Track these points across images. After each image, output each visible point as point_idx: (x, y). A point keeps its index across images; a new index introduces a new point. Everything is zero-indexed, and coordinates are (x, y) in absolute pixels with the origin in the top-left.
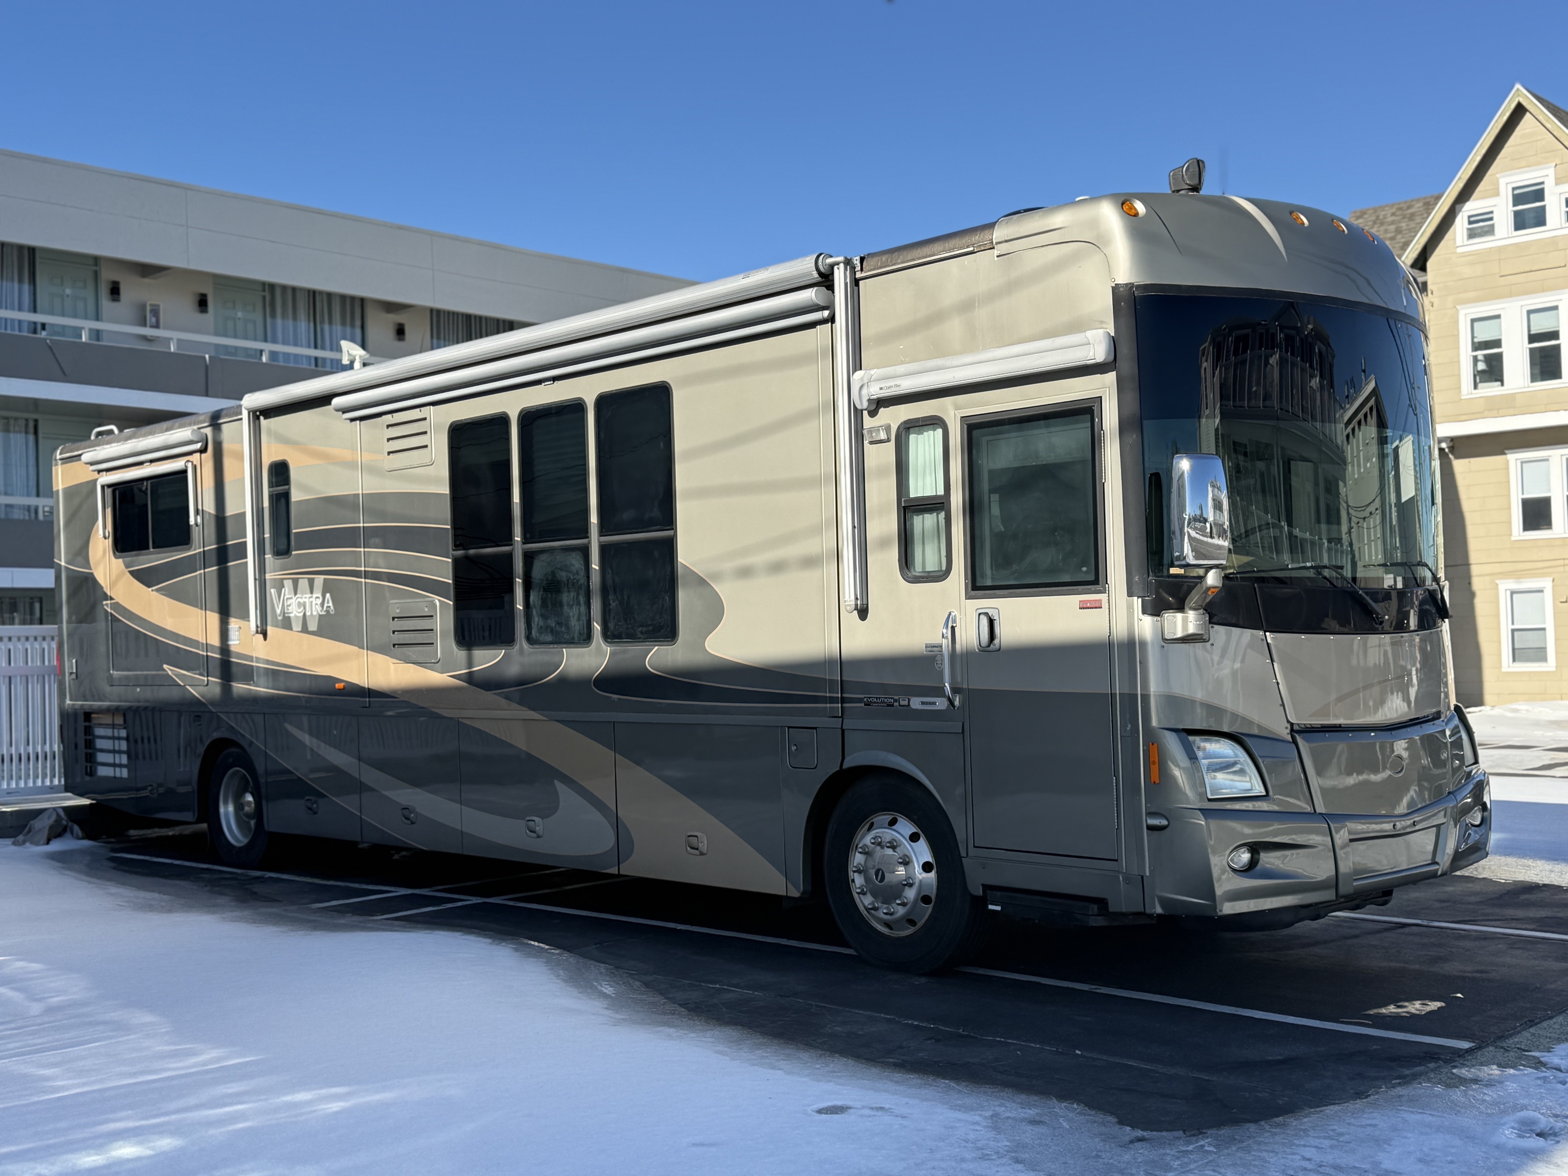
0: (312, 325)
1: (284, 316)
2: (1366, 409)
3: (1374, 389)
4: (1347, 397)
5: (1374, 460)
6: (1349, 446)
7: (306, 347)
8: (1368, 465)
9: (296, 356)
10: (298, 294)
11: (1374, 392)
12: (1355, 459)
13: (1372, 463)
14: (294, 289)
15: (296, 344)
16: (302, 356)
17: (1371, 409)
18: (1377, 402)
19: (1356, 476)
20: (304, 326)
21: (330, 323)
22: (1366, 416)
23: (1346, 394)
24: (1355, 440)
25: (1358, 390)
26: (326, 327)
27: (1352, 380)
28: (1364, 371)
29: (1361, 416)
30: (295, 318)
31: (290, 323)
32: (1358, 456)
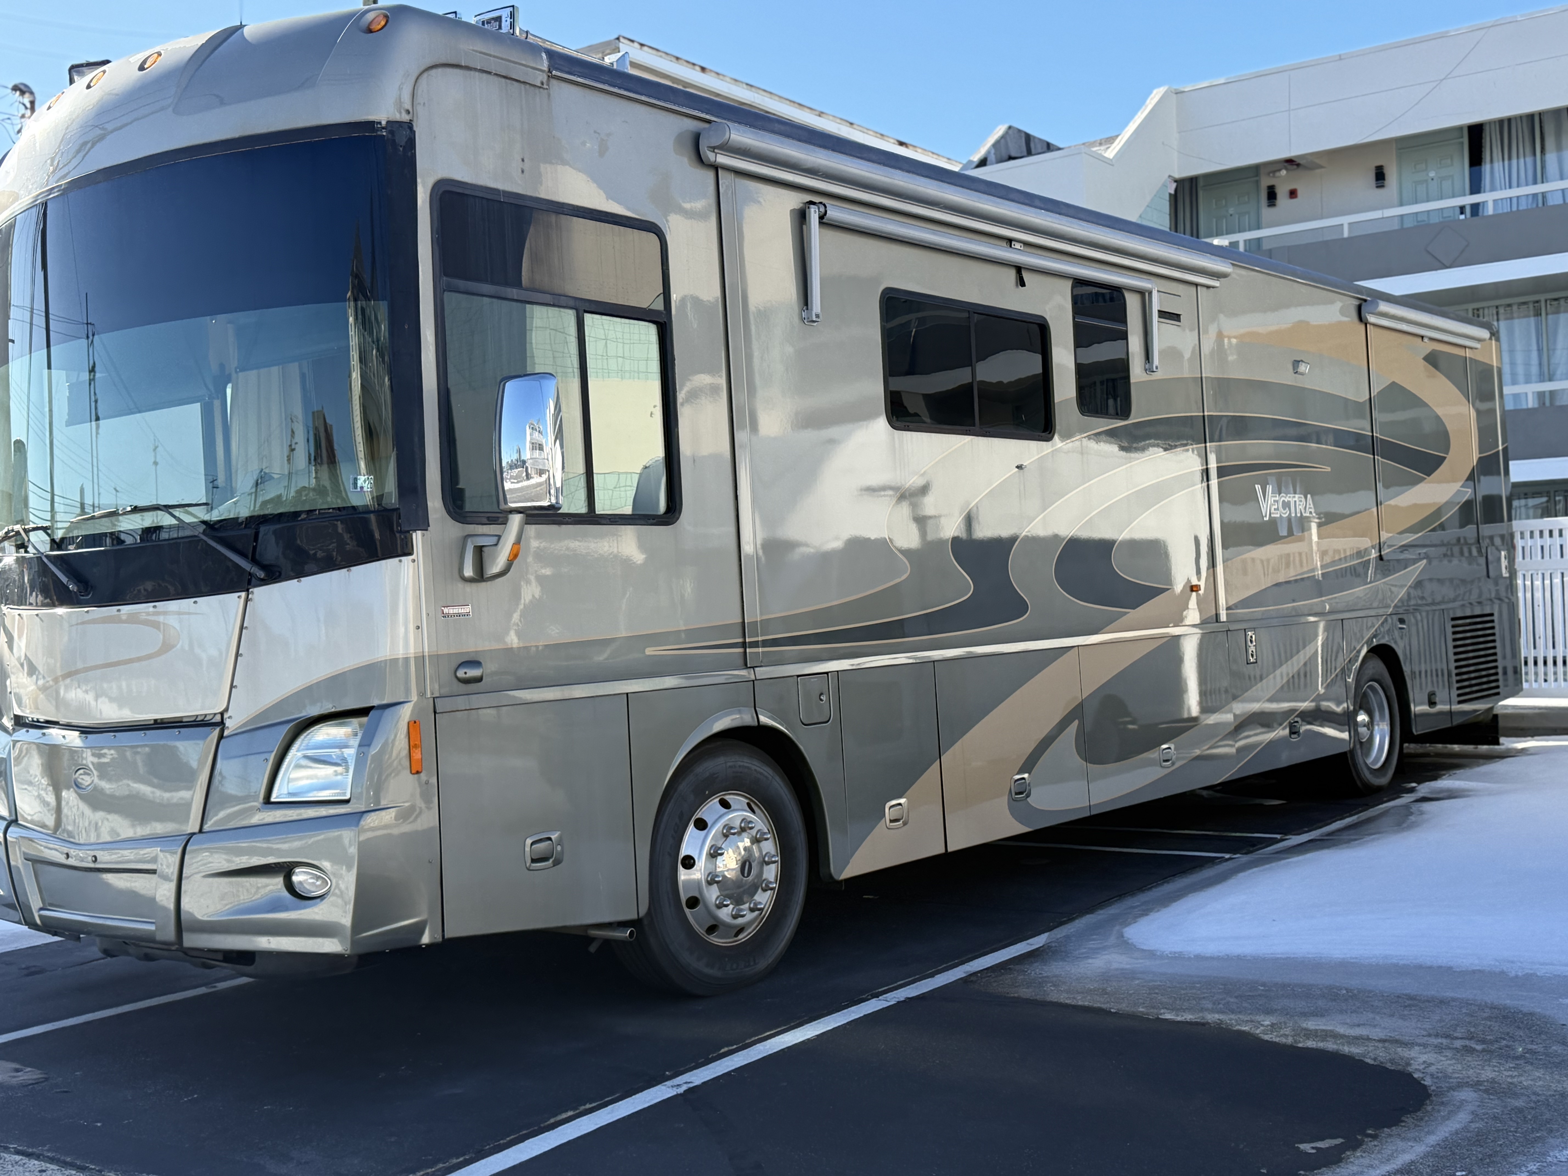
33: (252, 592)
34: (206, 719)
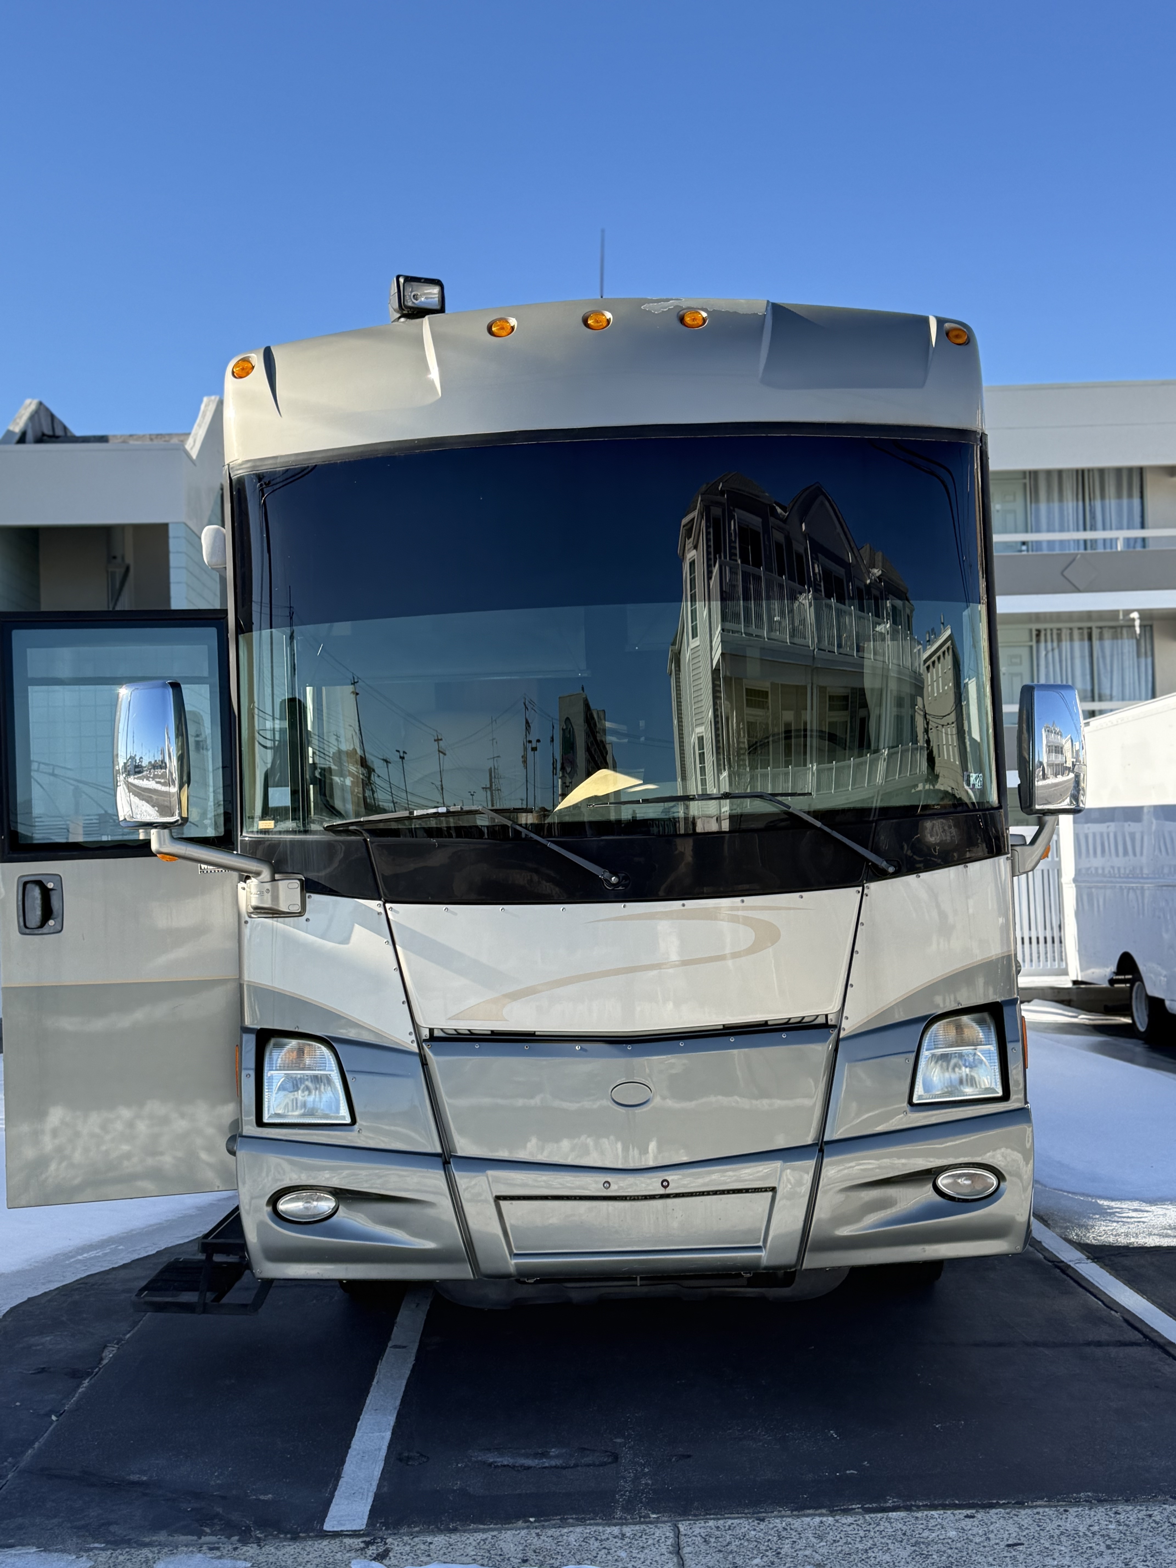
0: (1080, 503)
1: (1049, 499)
2: (945, 648)
3: (950, 636)
4: (929, 641)
5: (950, 685)
6: (929, 674)
7: (1074, 530)
8: (946, 688)
9: (1062, 542)
10: (1064, 476)
11: (950, 638)
12: (935, 683)
13: (948, 686)
14: (1060, 472)
15: (1062, 530)
16: (1069, 541)
17: (948, 648)
18: (952, 644)
19: (936, 695)
20: (1071, 505)
21: (1103, 497)
22: (944, 653)
23: (928, 639)
24: (934, 670)
25: (937, 635)
26: (1098, 504)
27: (933, 630)
28: (943, 624)
29: (940, 653)
30: (1061, 500)
31: (1056, 505)
32: (937, 681)
33: (868, 888)
34: (804, 1021)
